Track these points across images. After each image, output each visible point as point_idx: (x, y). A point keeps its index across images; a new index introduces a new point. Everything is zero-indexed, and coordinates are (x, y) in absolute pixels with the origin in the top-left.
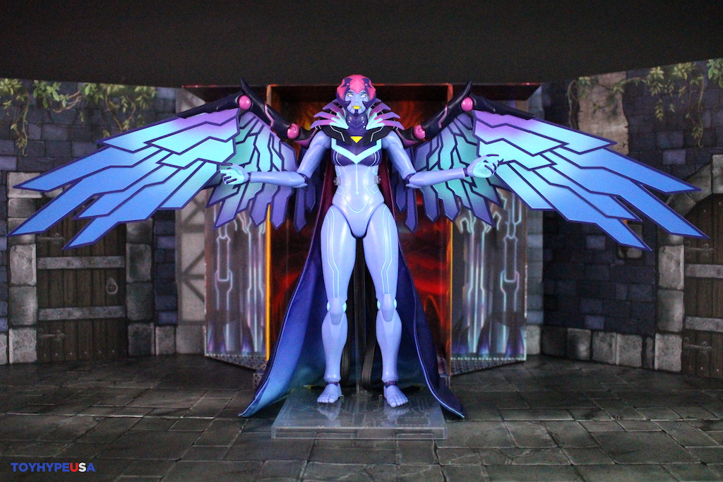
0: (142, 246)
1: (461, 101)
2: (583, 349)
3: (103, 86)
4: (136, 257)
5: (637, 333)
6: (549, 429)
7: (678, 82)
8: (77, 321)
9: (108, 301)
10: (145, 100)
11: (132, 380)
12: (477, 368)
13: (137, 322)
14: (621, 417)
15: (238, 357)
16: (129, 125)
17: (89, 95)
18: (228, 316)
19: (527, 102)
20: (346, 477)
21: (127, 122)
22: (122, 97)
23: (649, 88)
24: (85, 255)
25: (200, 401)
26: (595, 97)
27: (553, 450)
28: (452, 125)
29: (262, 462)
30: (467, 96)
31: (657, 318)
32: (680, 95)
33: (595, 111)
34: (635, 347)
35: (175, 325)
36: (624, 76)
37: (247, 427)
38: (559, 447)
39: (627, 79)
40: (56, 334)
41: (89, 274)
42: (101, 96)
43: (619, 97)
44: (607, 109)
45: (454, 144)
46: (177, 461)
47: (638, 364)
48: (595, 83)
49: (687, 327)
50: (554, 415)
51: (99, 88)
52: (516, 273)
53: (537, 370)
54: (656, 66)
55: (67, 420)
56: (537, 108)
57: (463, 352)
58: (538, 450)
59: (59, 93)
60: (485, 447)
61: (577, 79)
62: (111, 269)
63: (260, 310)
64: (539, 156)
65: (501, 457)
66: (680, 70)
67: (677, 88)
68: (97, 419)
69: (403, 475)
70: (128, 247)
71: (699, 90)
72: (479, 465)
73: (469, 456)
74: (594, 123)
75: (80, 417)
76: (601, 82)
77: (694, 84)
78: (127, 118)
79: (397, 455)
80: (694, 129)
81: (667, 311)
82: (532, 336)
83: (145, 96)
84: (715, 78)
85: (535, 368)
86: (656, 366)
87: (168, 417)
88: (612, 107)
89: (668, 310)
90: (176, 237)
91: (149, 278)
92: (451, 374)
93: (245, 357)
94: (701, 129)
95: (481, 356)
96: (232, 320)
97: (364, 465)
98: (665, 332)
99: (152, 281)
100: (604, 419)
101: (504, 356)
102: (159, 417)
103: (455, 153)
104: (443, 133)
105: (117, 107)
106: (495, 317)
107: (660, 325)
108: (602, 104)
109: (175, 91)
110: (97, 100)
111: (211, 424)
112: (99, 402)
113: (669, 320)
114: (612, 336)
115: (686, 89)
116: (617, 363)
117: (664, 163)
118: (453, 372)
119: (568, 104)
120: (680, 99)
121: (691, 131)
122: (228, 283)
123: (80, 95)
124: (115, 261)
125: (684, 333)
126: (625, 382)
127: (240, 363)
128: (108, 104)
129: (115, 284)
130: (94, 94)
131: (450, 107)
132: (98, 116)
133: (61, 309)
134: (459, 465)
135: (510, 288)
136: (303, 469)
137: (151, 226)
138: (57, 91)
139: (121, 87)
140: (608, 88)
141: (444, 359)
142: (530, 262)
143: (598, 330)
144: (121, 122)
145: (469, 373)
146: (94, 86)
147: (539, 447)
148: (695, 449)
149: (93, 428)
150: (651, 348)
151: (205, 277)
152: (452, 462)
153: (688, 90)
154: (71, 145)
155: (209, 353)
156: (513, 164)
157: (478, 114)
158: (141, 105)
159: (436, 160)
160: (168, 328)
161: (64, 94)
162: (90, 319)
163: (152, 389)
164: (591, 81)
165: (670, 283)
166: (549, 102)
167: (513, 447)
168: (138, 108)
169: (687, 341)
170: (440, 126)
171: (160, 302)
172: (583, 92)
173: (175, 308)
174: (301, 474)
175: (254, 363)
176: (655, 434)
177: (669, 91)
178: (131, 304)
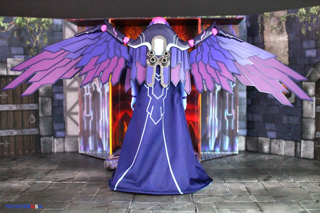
0: (47, 99)
2: (266, 148)
3: (26, 18)
4: (44, 104)
5: (292, 140)
6: (246, 186)
7: (313, 16)
8: (15, 136)
9: (30, 126)
10: (47, 25)
11: (44, 165)
12: (214, 157)
13: (45, 136)
14: (281, 180)
15: (96, 153)
16: (40, 37)
17: (19, 23)
18: (90, 132)
19: (238, 26)
20: (150, 208)
21: (38, 36)
22: (36, 24)
23: (298, 18)
24: (19, 103)
25: (79, 174)
26: (272, 23)
27: (247, 195)
29: (111, 202)
31: (302, 133)
32: (314, 22)
33: (272, 30)
34: (291, 147)
35: (64, 138)
36: (286, 13)
37: (102, 187)
38: (250, 194)
39: (288, 14)
40: (5, 143)
41: (20, 112)
42: (25, 24)
43: (284, 23)
44: (278, 29)
46: (70, 202)
47: (293, 155)
48: (272, 16)
49: (317, 137)
50: (249, 180)
51: (23, 19)
52: (233, 111)
53: (243, 158)
54: (302, 8)
55: (15, 184)
56: (243, 28)
57: (207, 150)
58: (240, 196)
59: (3, 22)
60: (215, 194)
61: (263, 14)
62: (32, 110)
63: (106, 130)
65: (223, 199)
66: (313, 10)
67: (312, 19)
68: (30, 183)
69: (177, 207)
70: (40, 99)
72: (212, 202)
73: (208, 198)
74: (271, 36)
75: (21, 183)
76: (275, 15)
78: (38, 34)
79: (174, 198)
81: (307, 129)
82: (241, 142)
83: (47, 23)
85: (242, 157)
86: (302, 156)
87: (64, 182)
88: (280, 28)
90: (64, 94)
91: (50, 114)
92: (201, 160)
93: (99, 153)
95: (216, 151)
96: (92, 135)
97: (158, 203)
98: (306, 140)
99: (52, 116)
100: (273, 181)
101: (227, 151)
102: (59, 182)
105: (33, 29)
106: (222, 132)
107: (303, 136)
108: (275, 26)
109: (62, 21)
110: (23, 26)
111: (85, 185)
112: (30, 176)
113: (308, 133)
114: (280, 141)
115: (317, 19)
116: (283, 154)
117: (306, 56)
118: (201, 159)
119: (259, 26)
120: (314, 24)
122: (90, 117)
123: (14, 23)
124: (34, 106)
125: (315, 140)
126: (285, 164)
127: (97, 156)
128: (28, 28)
129: (34, 117)
130: (21, 23)
132: (23, 34)
133: (7, 131)
134: (203, 203)
135: (230, 118)
136: (130, 205)
137: (51, 88)
138: (2, 21)
139: (35, 19)
140: (278, 18)
141: (197, 153)
142: (240, 105)
143: (273, 139)
144: (35, 37)
145: (209, 160)
146: (21, 18)
147: (241, 194)
148: (314, 195)
149: (29, 188)
150: (299, 147)
151: (79, 114)
152: (199, 201)
154: (10, 49)
155: (81, 151)
158: (45, 28)
160: (60, 139)
161: (6, 23)
162: (21, 135)
163: (55, 169)
164: (270, 15)
165: (308, 115)
166: (249, 26)
167: (229, 194)
168: (44, 29)
169: (316, 143)
171: (56, 126)
172: (266, 21)
173: (64, 130)
174: (129, 207)
175: (104, 156)
176: (296, 188)
177: (308, 20)
178: (42, 128)
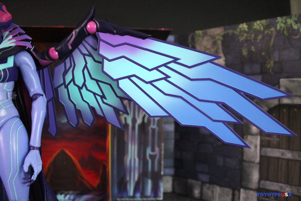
1: (86, 25)
2: (196, 193)
5: (229, 187)
7: (257, 32)
23: (238, 36)
26: (205, 43)
28: (81, 47)
30: (91, 19)
31: (242, 179)
32: (258, 40)
34: (228, 195)
36: (223, 30)
43: (219, 43)
44: (212, 50)
45: (84, 63)
48: (205, 34)
49: (261, 186)
52: (157, 149)
54: (243, 23)
57: (124, 195)
61: (195, 33)
64: (155, 71)
66: (258, 25)
67: (256, 36)
71: (271, 36)
76: (208, 34)
77: (268, 33)
80: (268, 62)
82: (168, 182)
84: (282, 29)
88: (215, 48)
89: (249, 175)
94: (272, 62)
95: (136, 197)
98: (247, 188)
101: (149, 197)
103: (86, 71)
104: (74, 54)
106: (144, 175)
107: (243, 183)
108: (209, 47)
113: (249, 181)
114: (214, 187)
115: (262, 36)
120: (258, 43)
121: (265, 63)
125: (259, 190)
131: (77, 30)
135: (153, 157)
140: (213, 37)
142: (165, 141)
143: (206, 183)
150: (238, 197)
153: (263, 38)
156: (133, 79)
157: (102, 35)
159: (71, 77)
164: (202, 33)
165: (251, 158)
170: (70, 48)
172: (198, 40)
177: (251, 38)
